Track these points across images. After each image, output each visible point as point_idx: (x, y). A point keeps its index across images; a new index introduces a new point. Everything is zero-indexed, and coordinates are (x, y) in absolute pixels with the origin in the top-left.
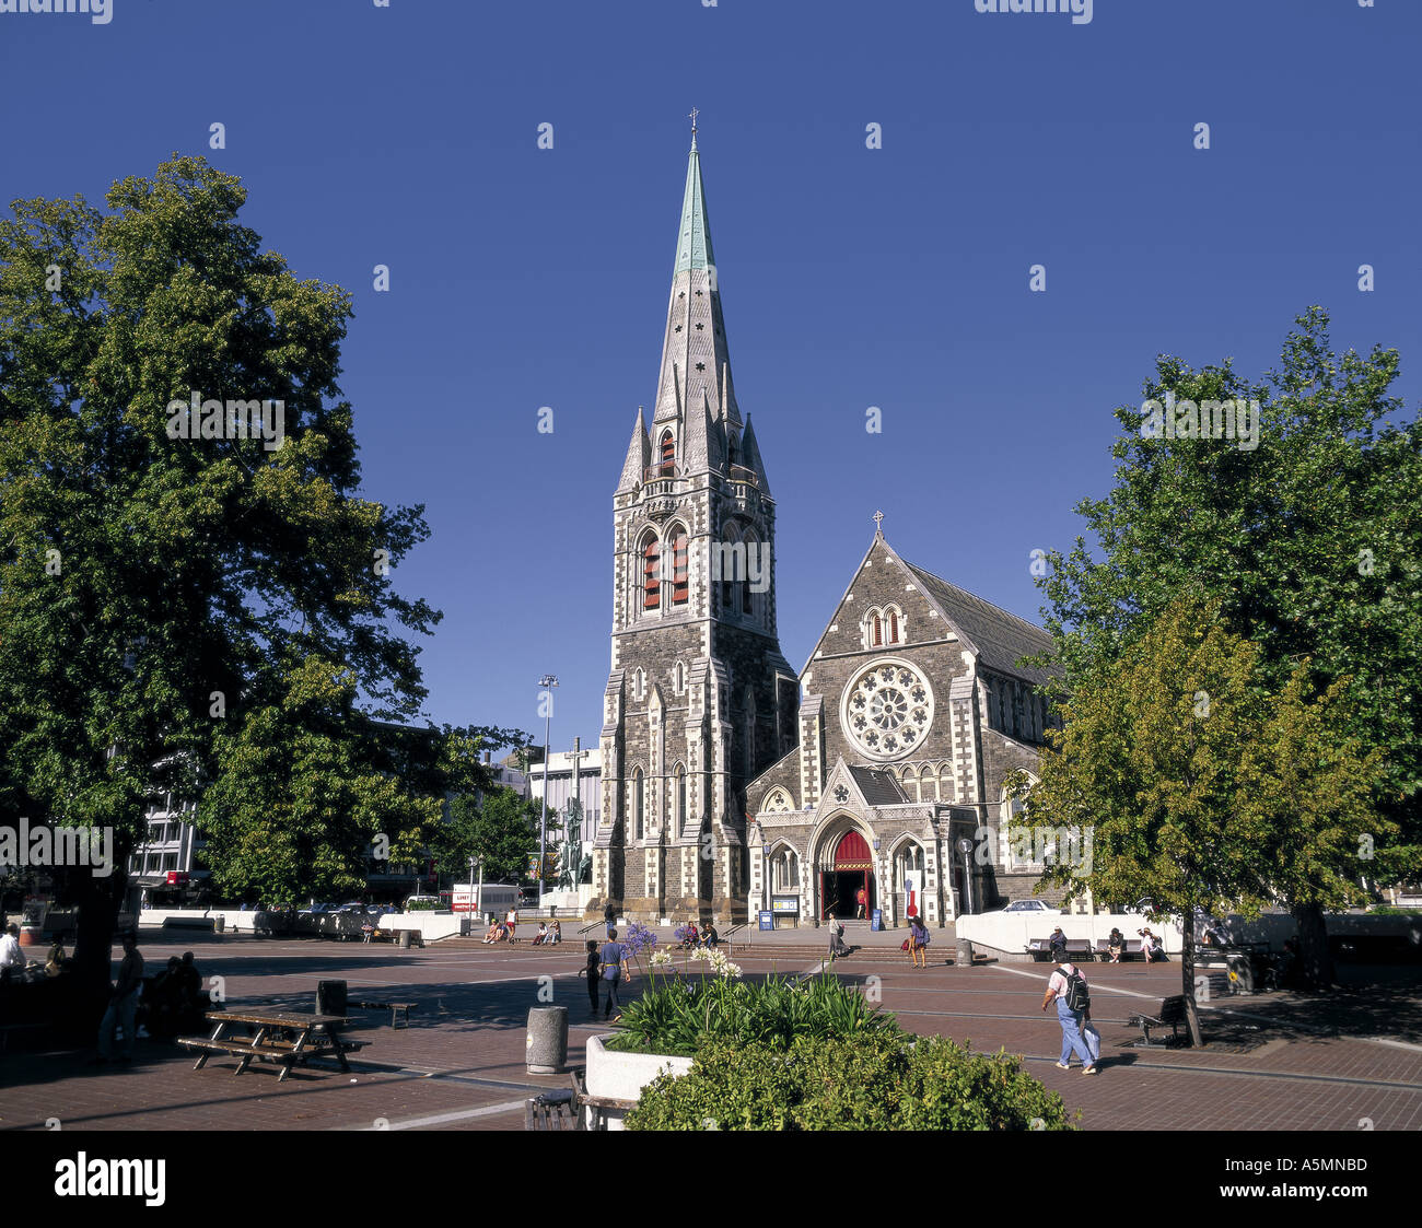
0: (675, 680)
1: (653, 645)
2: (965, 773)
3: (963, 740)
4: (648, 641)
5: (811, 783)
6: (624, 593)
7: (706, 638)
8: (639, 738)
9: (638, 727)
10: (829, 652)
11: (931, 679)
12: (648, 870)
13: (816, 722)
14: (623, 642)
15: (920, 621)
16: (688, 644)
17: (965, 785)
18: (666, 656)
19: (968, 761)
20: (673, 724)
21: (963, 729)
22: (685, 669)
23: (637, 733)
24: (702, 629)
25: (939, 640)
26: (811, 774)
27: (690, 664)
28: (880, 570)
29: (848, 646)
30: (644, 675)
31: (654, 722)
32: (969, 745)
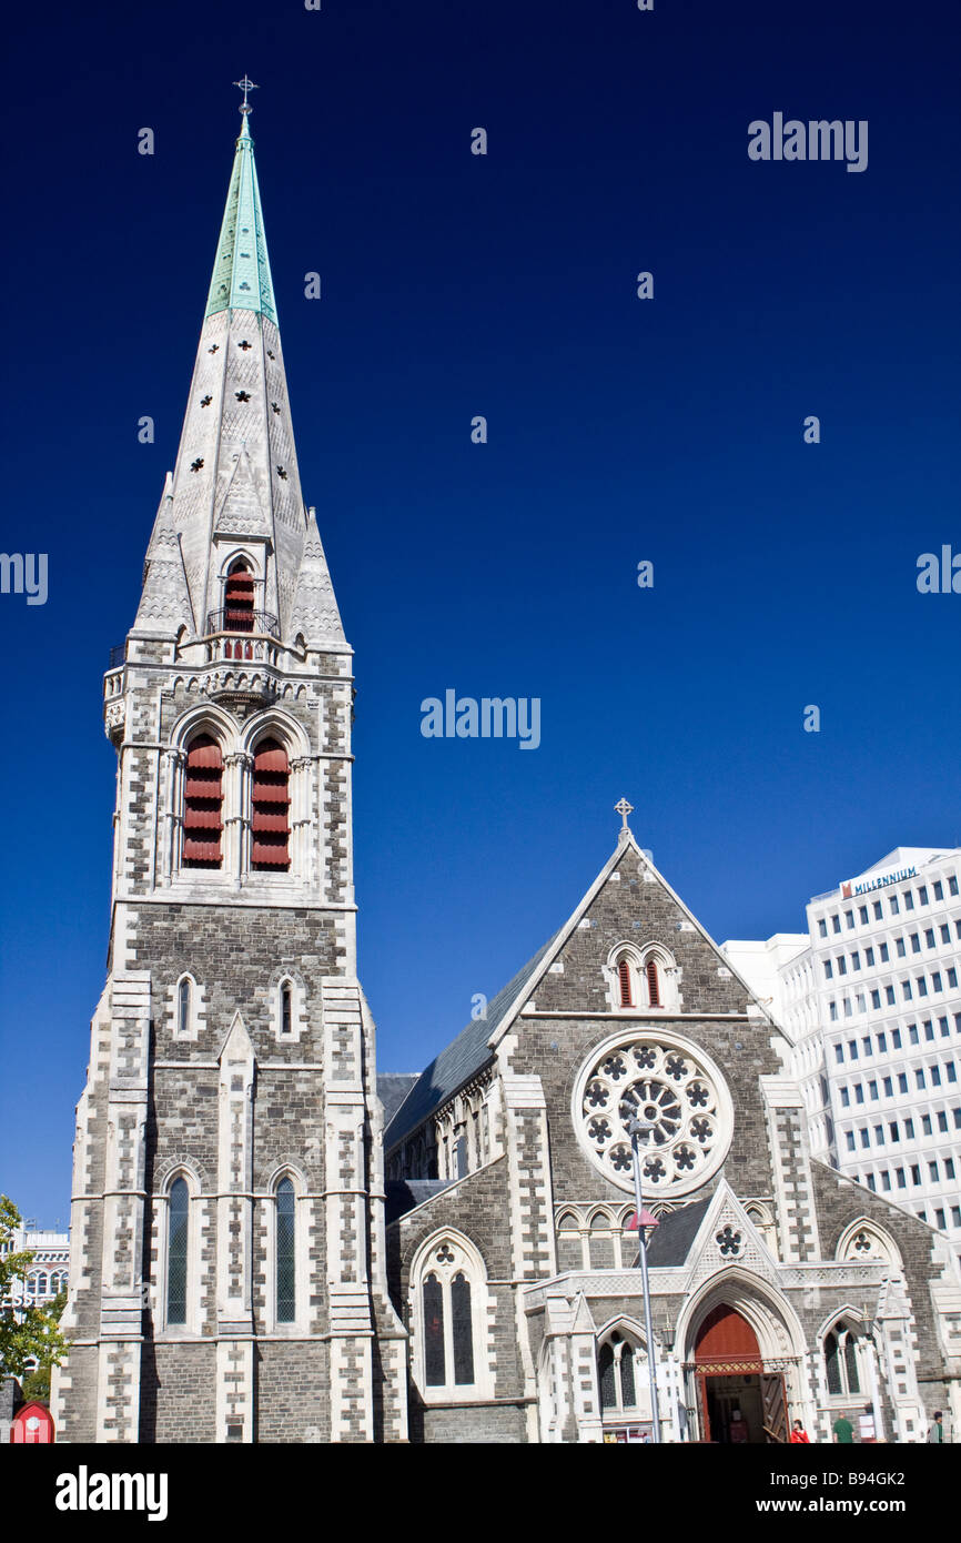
0: (276, 1009)
1: (221, 935)
2: (800, 1221)
3: (794, 1171)
4: (211, 926)
5: (534, 1226)
6: (150, 825)
7: (348, 942)
8: (184, 1113)
9: (183, 1091)
10: (549, 1007)
11: (724, 1072)
12: (223, 1388)
13: (541, 1122)
14: (147, 919)
15: (704, 981)
16: (306, 947)
17: (801, 1240)
18: (255, 961)
19: (803, 1205)
20: (270, 1095)
21: (792, 1154)
22: (298, 993)
23: (181, 1104)
24: (338, 924)
25: (734, 1014)
26: (535, 1211)
27: (312, 987)
28: (635, 890)
29: (583, 1002)
30: (197, 992)
31: (237, 1085)
32: (803, 1178)
